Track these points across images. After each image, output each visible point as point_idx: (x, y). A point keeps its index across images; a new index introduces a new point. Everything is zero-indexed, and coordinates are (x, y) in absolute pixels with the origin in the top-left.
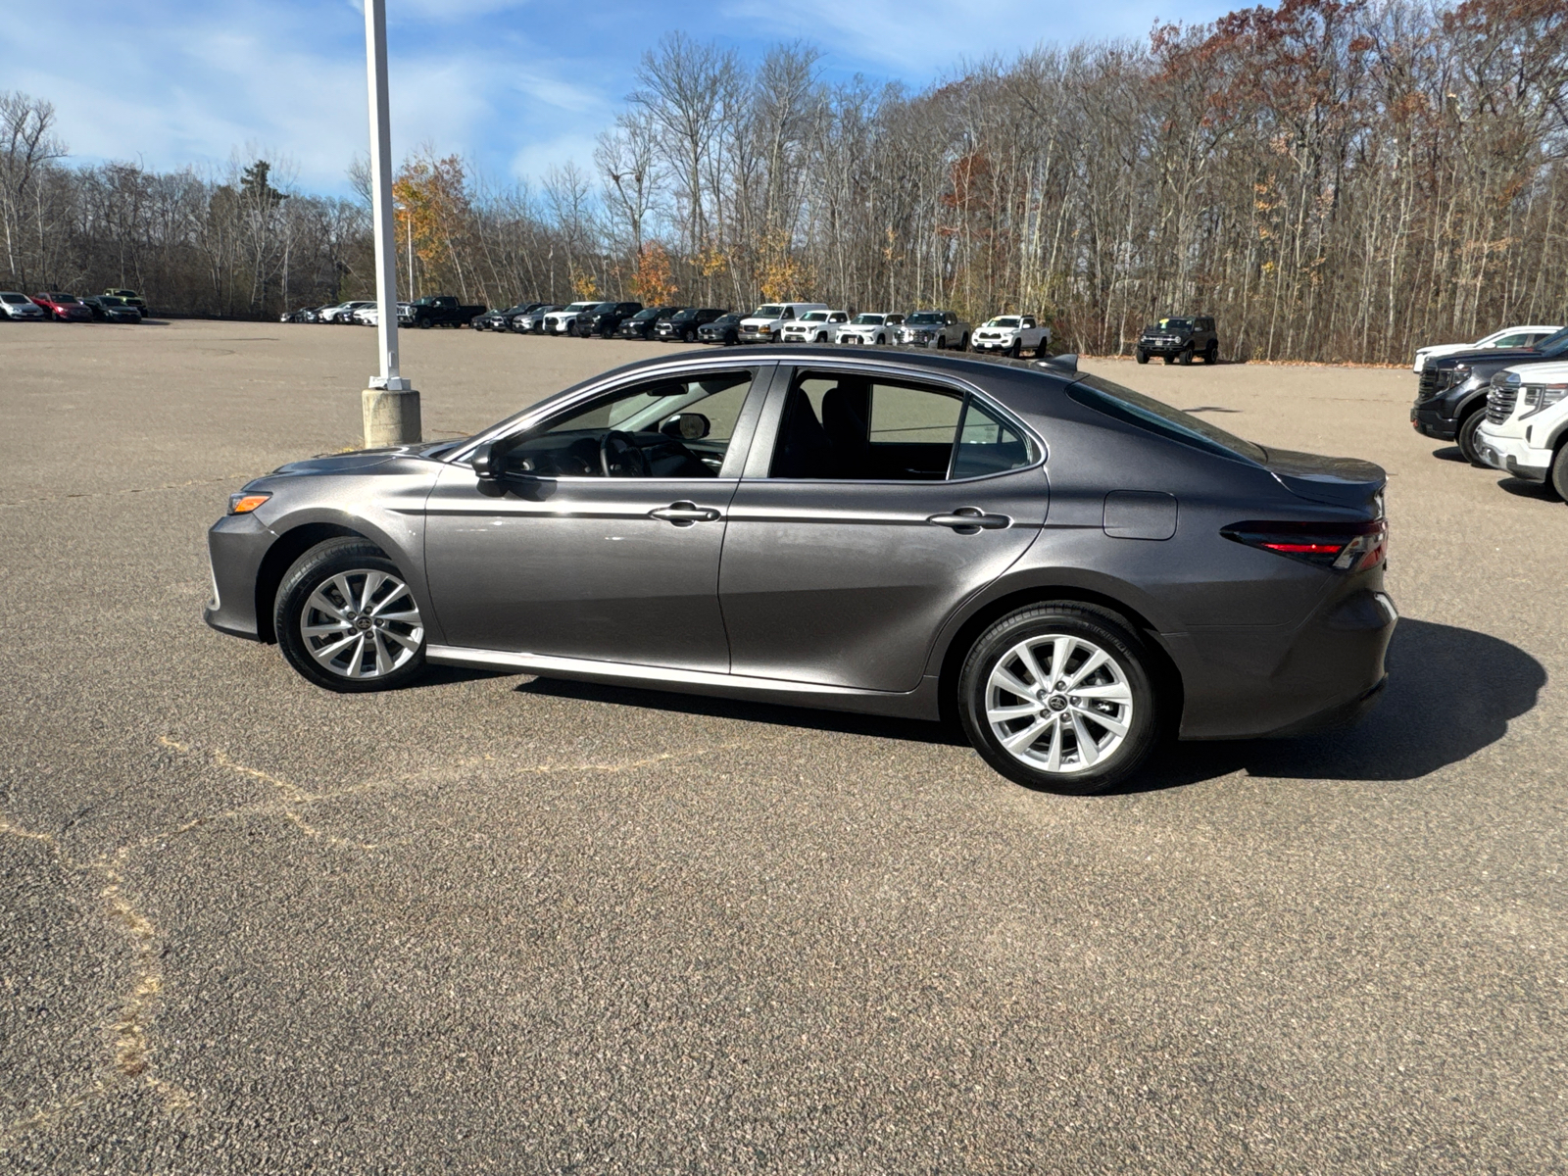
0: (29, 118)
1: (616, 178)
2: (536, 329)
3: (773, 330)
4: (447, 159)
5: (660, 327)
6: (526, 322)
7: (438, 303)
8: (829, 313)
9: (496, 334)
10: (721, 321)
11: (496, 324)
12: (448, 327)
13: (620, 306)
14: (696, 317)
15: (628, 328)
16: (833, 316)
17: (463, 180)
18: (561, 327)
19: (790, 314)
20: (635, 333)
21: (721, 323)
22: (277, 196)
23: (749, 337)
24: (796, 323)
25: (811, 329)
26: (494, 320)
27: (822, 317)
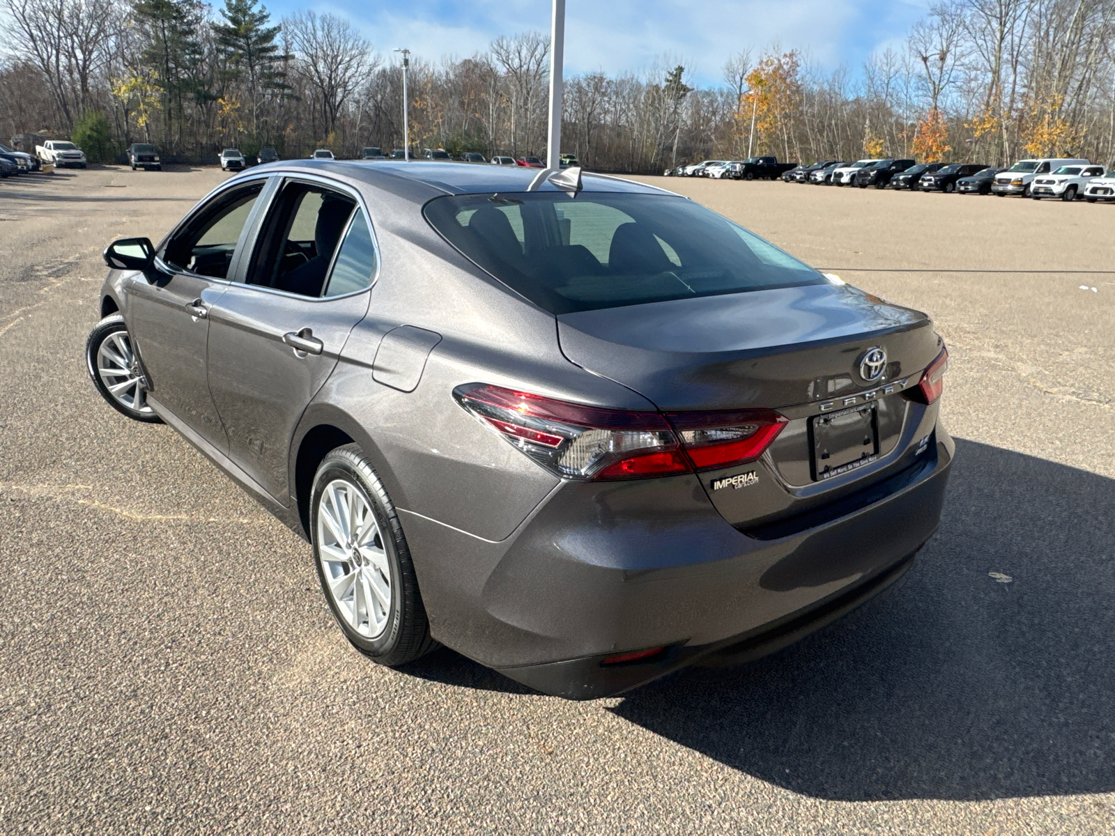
0: (539, 48)
1: (925, 59)
2: (827, 182)
3: (1025, 183)
4: (788, 53)
5: (924, 180)
6: (820, 176)
7: (761, 161)
8: (1084, 167)
9: (798, 184)
10: (980, 175)
11: (798, 177)
12: (767, 179)
13: (895, 163)
14: (958, 171)
15: (897, 180)
16: (1087, 170)
17: (798, 69)
18: (845, 179)
19: (1046, 168)
20: (902, 184)
21: (978, 177)
22: (685, 89)
23: (1001, 189)
24: (1050, 176)
25: (1061, 182)
26: (797, 174)
27: (1076, 171)
